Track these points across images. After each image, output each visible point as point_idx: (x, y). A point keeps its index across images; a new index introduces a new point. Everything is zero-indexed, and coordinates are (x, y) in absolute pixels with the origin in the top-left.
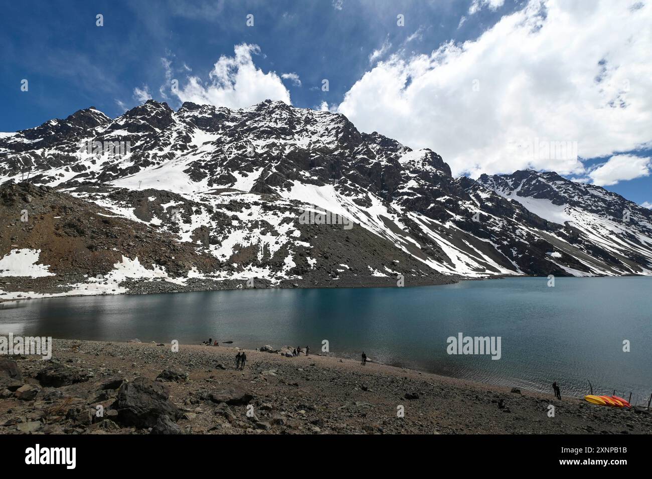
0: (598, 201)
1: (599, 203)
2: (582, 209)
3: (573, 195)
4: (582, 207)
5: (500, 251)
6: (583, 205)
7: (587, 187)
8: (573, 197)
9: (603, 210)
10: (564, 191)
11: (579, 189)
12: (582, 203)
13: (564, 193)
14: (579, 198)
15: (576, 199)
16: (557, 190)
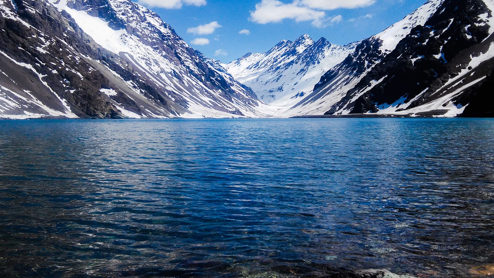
0: (154, 32)
1: (155, 34)
2: (138, 39)
3: (131, 19)
4: (138, 36)
5: (45, 83)
6: (140, 34)
7: (146, 12)
8: (131, 22)
9: (157, 44)
10: (123, 11)
11: (138, 14)
12: (138, 31)
13: (123, 14)
14: (137, 24)
15: (133, 25)
16: (115, 9)
